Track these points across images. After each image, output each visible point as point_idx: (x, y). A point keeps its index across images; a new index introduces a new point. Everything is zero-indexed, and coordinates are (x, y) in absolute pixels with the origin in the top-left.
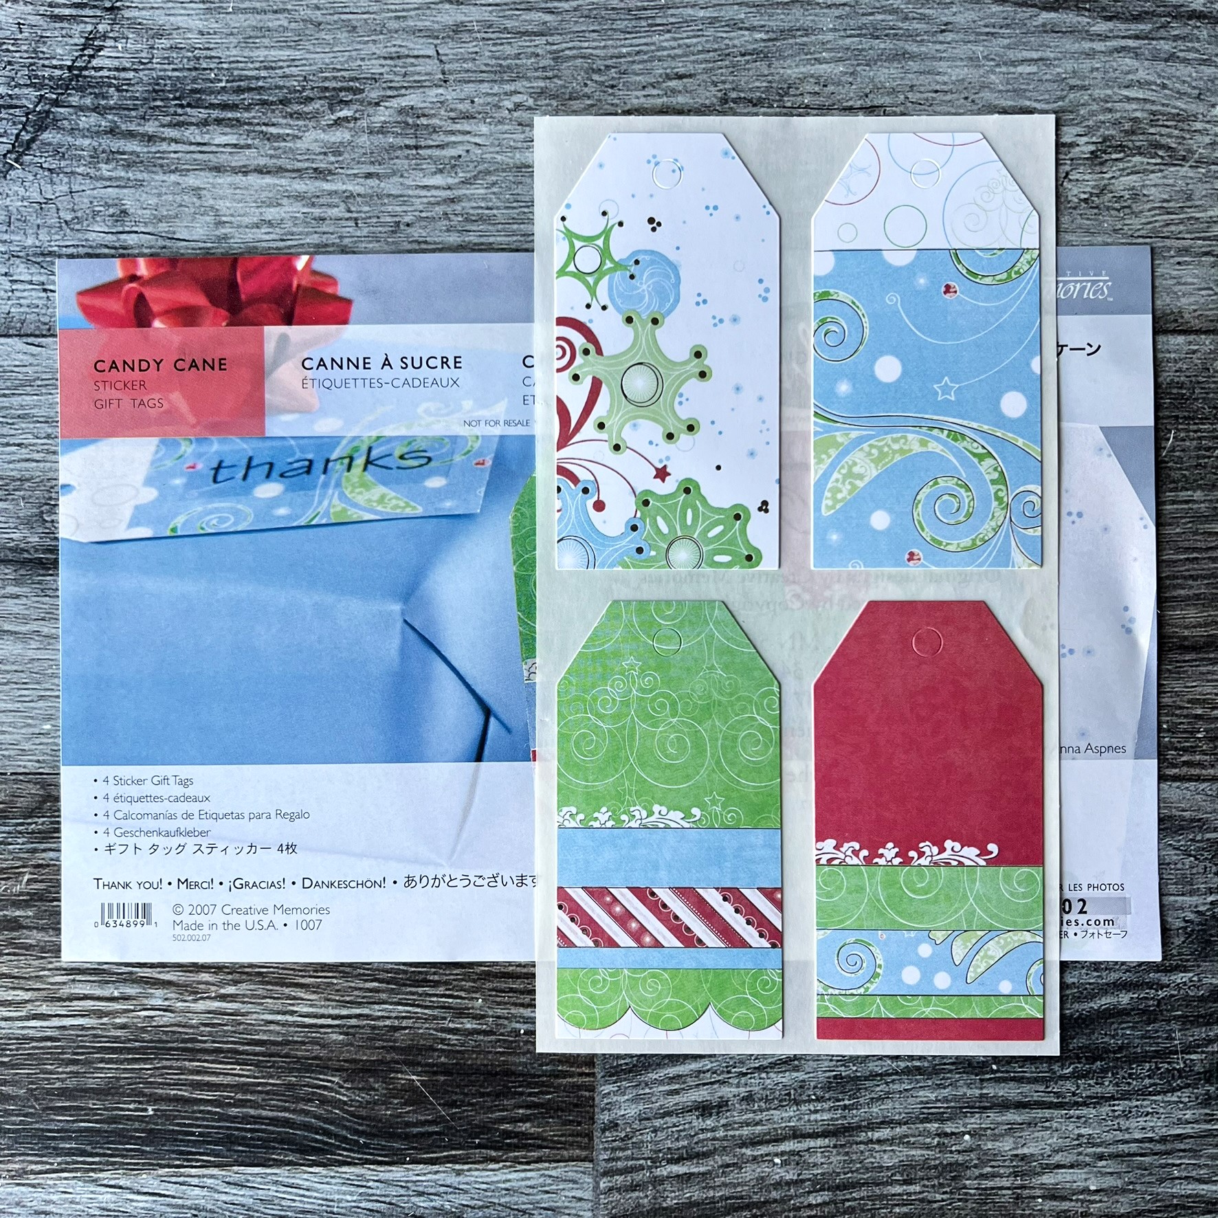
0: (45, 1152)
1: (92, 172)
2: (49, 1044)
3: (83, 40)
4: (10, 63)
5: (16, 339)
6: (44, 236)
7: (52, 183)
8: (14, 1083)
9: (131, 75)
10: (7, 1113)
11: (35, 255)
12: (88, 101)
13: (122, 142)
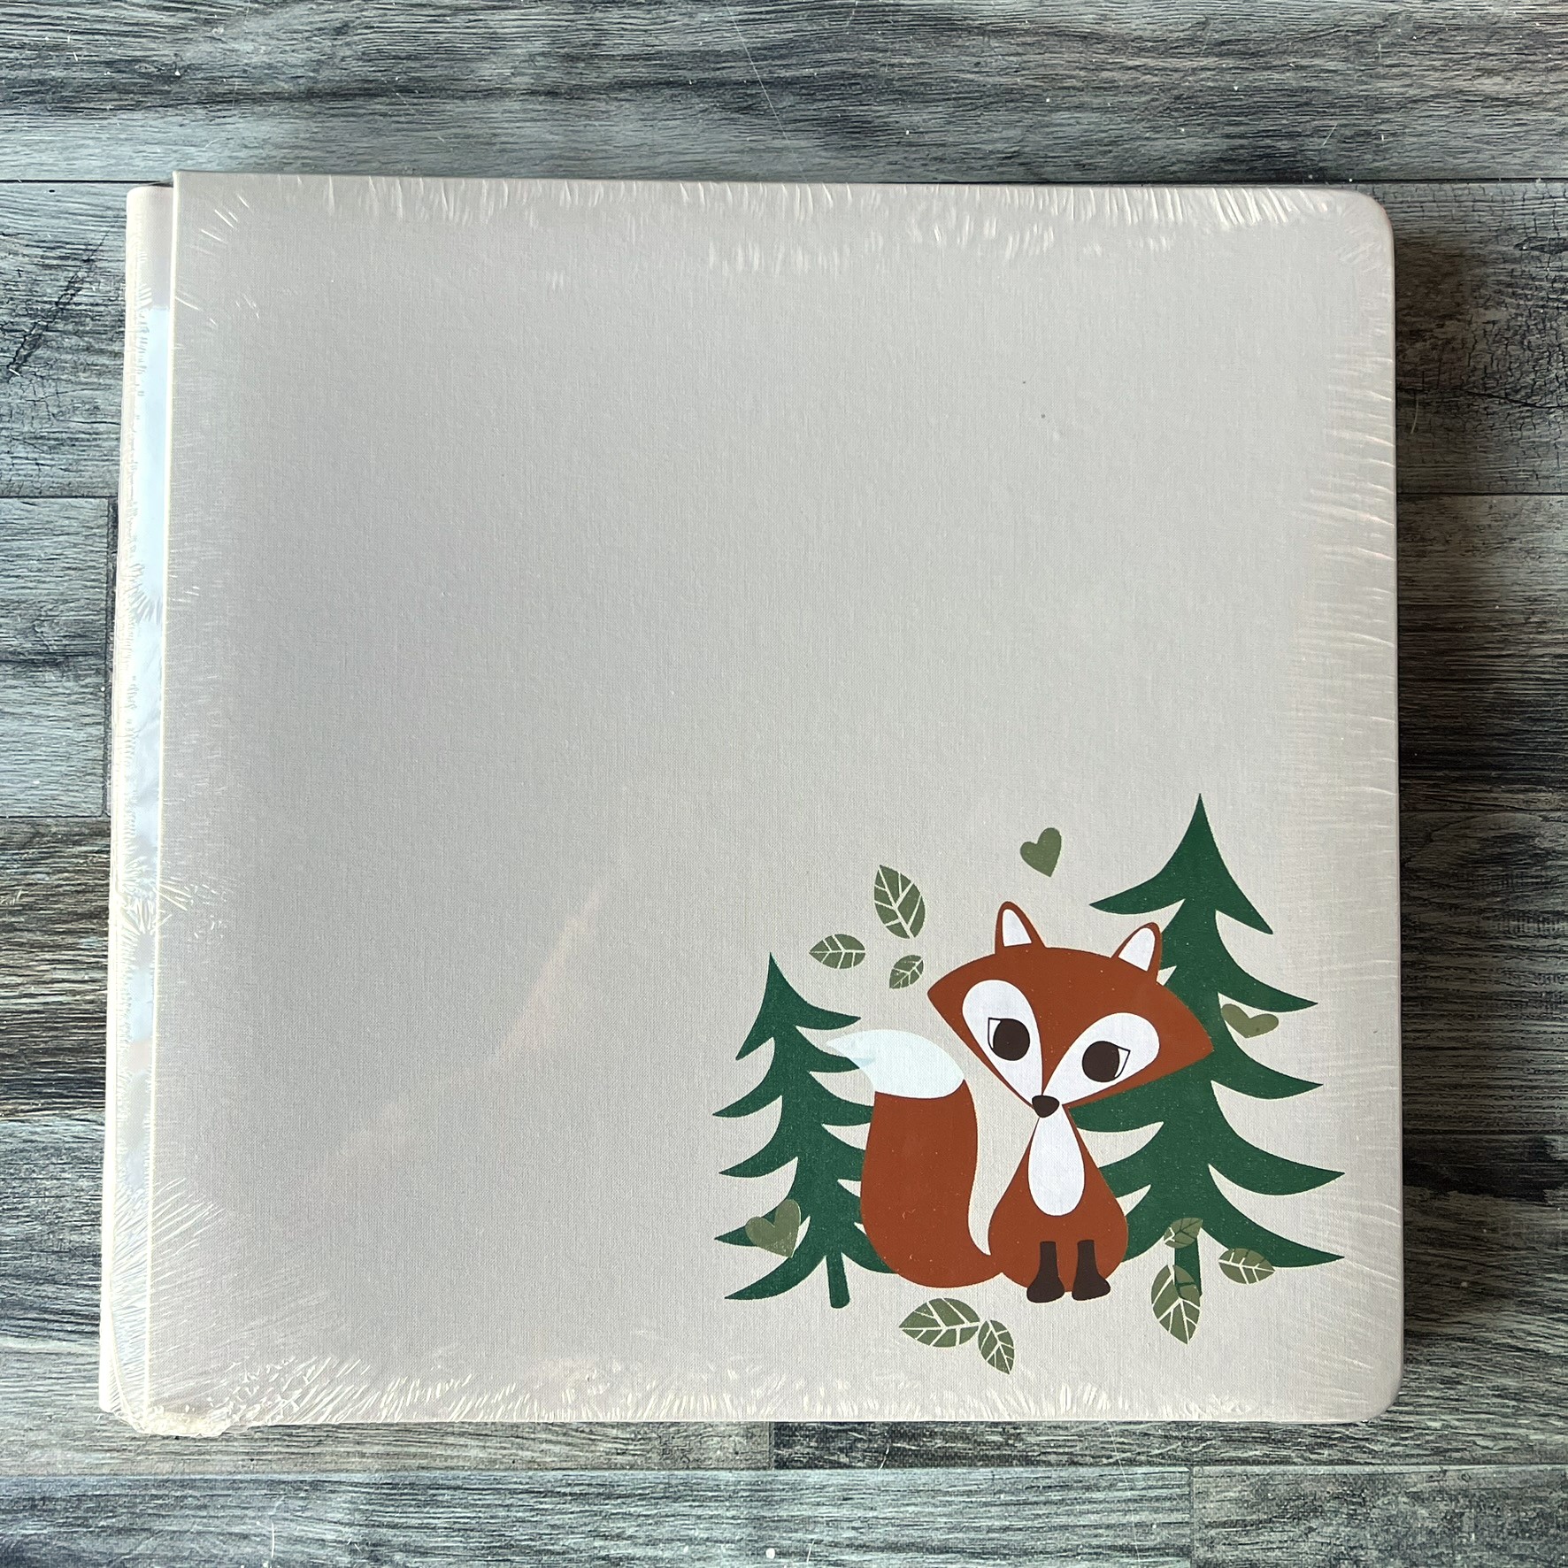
0: (32, 1095)
1: (72, 378)
2: (36, 1016)
3: (67, 284)
4: (12, 299)
5: (16, 499)
6: (36, 424)
7: (43, 386)
8: (9, 1045)
9: (102, 308)
10: (6, 1067)
11: (30, 438)
12: (70, 327)
13: (96, 357)
